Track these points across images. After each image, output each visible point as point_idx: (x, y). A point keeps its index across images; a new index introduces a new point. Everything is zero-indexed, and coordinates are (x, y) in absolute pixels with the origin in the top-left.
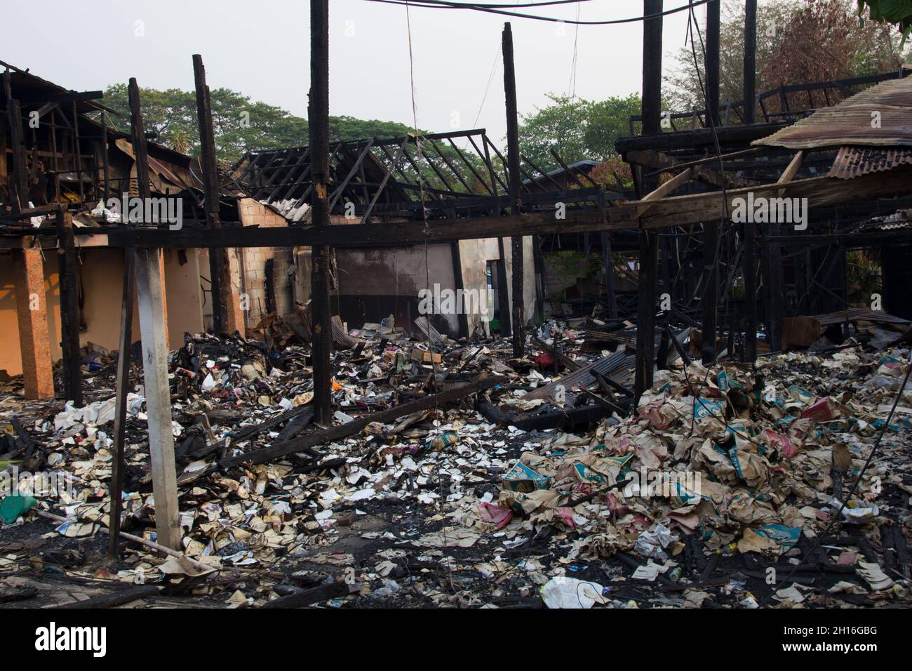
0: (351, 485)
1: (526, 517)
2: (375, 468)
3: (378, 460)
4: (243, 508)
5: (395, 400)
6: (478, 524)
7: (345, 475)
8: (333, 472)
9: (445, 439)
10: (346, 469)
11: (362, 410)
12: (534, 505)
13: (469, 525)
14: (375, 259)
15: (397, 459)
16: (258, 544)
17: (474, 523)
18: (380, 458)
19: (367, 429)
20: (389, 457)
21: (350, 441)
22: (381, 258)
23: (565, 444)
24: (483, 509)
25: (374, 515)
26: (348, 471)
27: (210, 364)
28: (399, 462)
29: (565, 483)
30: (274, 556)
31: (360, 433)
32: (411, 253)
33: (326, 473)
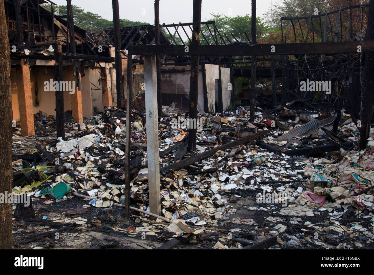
0: (222, 182)
1: (333, 201)
2: (230, 173)
3: (231, 169)
4: (179, 193)
5: (220, 140)
6: (309, 203)
7: (217, 177)
8: (210, 174)
9: (261, 159)
10: (217, 174)
11: (207, 144)
12: (337, 195)
13: (304, 204)
14: (167, 77)
15: (240, 169)
16: (203, 213)
17: (306, 203)
18: (232, 168)
19: (217, 154)
20: (236, 168)
21: (211, 159)
22: (170, 77)
23: (321, 163)
24: (307, 196)
25: (245, 197)
26: (219, 174)
27: (118, 121)
28: (241, 170)
29: (346, 183)
30: (210, 219)
31: (214, 155)
32: (184, 75)
33: (206, 175)
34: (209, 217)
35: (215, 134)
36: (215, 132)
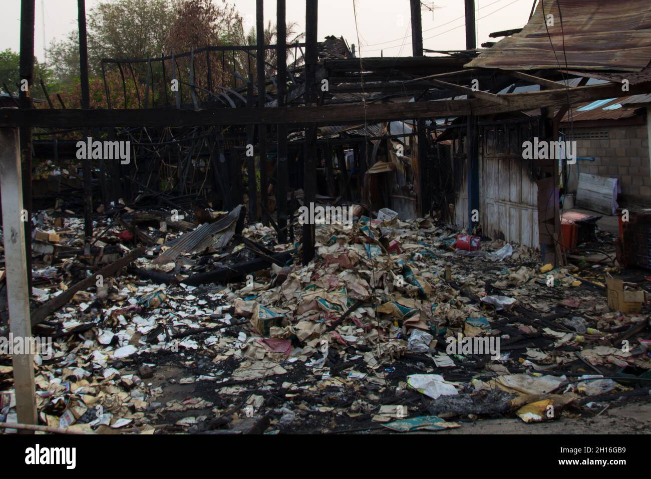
0: (105, 346)
1: (302, 345)
2: (115, 328)
3: (113, 321)
5: (67, 273)
6: (270, 355)
7: (95, 338)
8: (80, 336)
9: (159, 297)
10: (94, 333)
11: (47, 283)
12: (306, 334)
13: (262, 358)
15: (129, 319)
17: (266, 356)
18: (115, 320)
19: (76, 297)
20: (121, 318)
21: (69, 309)
23: (253, 291)
24: (263, 344)
26: (97, 334)
28: (131, 321)
29: (310, 315)
31: (71, 301)
33: (73, 338)
34: (127, 409)
35: (50, 262)
36: (49, 259)
